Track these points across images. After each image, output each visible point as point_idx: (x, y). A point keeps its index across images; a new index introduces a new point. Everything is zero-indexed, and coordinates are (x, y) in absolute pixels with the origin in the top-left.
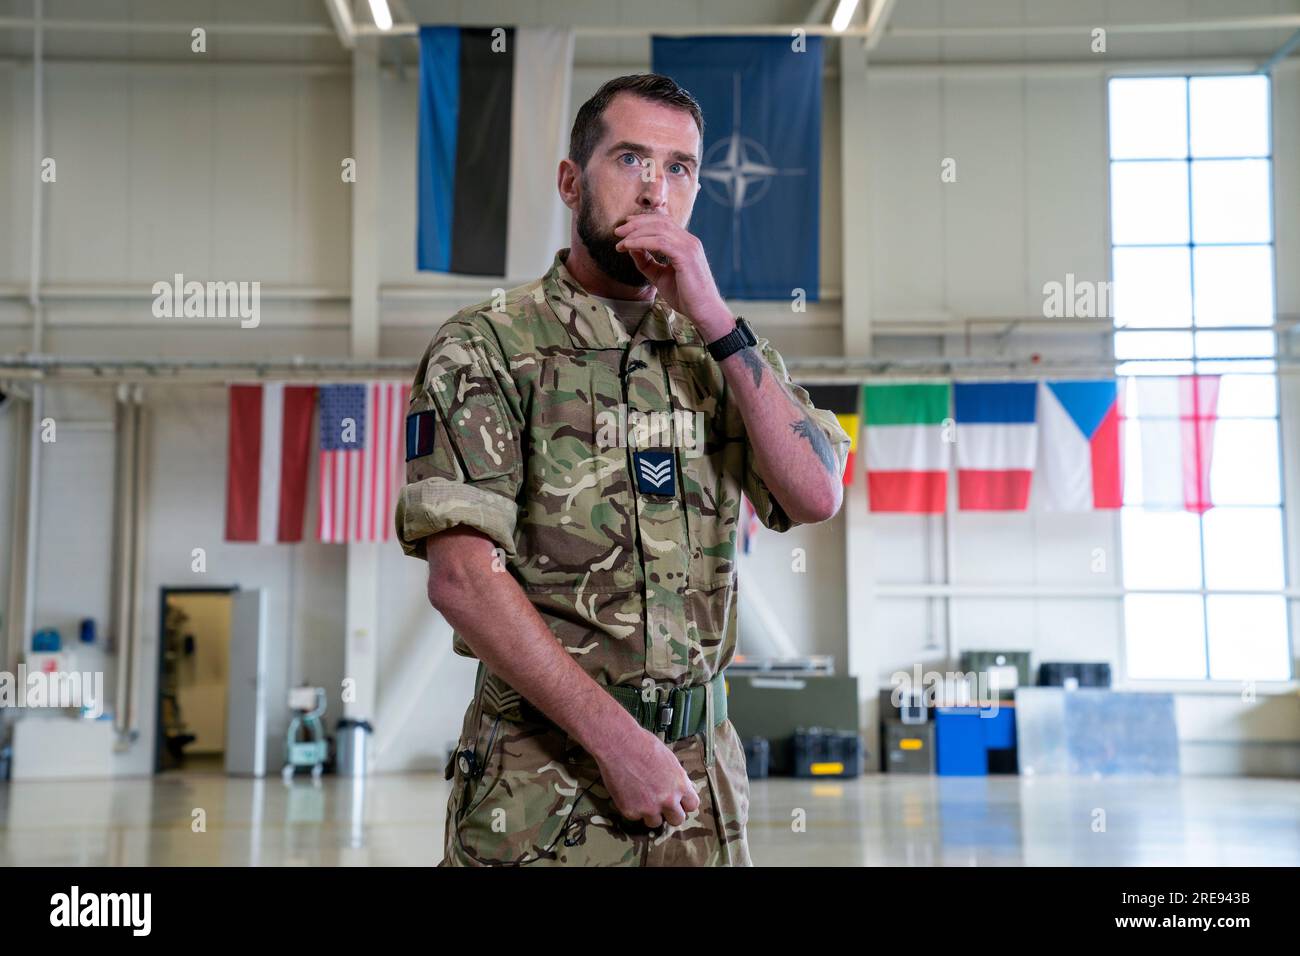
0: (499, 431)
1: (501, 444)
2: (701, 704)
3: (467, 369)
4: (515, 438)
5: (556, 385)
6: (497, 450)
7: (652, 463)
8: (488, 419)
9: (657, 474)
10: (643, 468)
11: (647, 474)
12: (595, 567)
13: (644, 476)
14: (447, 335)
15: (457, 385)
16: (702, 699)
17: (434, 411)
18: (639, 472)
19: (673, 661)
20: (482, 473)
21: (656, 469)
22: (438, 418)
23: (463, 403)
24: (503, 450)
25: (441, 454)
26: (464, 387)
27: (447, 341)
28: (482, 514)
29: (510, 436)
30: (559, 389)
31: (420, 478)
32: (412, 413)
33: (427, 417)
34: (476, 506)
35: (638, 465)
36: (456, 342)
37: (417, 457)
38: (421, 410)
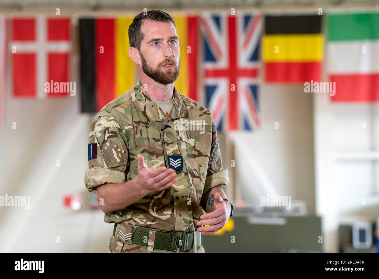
0: (119, 150)
1: (120, 155)
2: (192, 239)
3: (108, 129)
4: (125, 152)
5: (141, 135)
6: (118, 157)
7: (174, 160)
8: (115, 146)
9: (175, 163)
10: (170, 161)
11: (172, 163)
12: (156, 197)
13: (171, 164)
14: (102, 115)
15: (105, 134)
16: (193, 237)
17: (97, 143)
18: (169, 162)
19: (184, 226)
20: (113, 165)
21: (175, 162)
22: (98, 146)
23: (107, 140)
24: (120, 157)
25: (99, 159)
26: (107, 135)
27: (102, 118)
28: (113, 179)
29: (123, 152)
30: (142, 136)
31: (93, 166)
32: (90, 143)
33: (95, 145)
34: (111, 176)
35: (169, 160)
36: (105, 119)
37: (92, 159)
38: (93, 143)
